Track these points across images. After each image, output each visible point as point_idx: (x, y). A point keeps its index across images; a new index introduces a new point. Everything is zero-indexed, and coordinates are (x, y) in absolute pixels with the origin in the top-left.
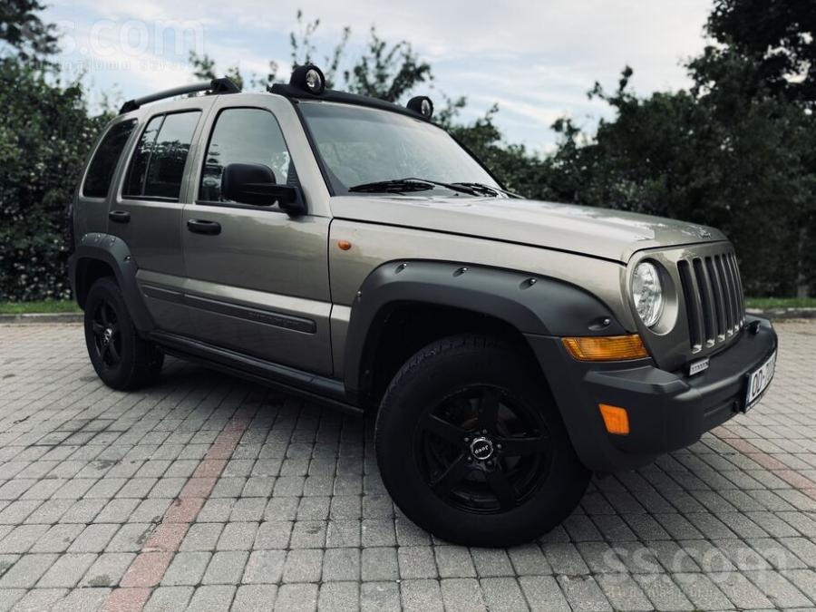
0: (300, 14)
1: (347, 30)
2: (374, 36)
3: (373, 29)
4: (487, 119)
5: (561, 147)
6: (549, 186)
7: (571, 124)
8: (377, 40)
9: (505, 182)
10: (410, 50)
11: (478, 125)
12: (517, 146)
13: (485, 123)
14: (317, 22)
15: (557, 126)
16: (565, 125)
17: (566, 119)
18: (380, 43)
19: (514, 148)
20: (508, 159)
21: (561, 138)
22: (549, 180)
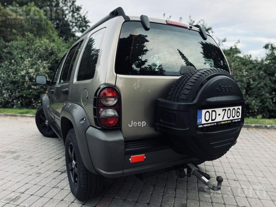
0: (164, 15)
1: (181, 18)
2: (190, 19)
3: (190, 17)
4: (235, 46)
5: (268, 55)
6: (263, 71)
7: (273, 46)
8: (191, 21)
9: (243, 70)
10: (204, 23)
11: (231, 48)
12: (248, 56)
13: (234, 47)
14: (170, 17)
15: (266, 47)
16: (270, 46)
17: (270, 44)
18: (192, 21)
19: (246, 56)
20: (244, 61)
21: (268, 51)
22: (263, 69)
